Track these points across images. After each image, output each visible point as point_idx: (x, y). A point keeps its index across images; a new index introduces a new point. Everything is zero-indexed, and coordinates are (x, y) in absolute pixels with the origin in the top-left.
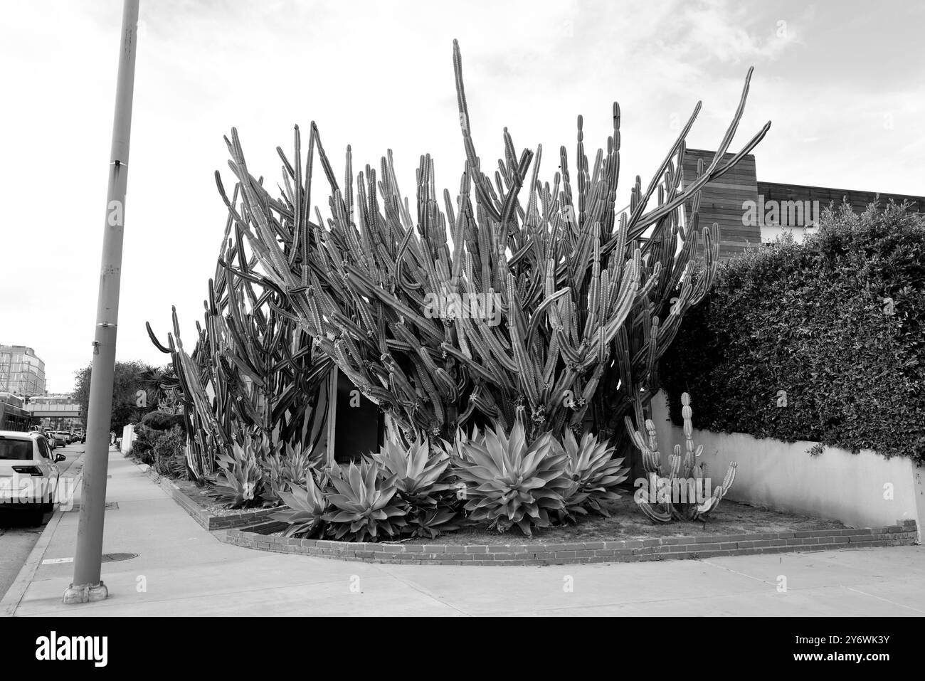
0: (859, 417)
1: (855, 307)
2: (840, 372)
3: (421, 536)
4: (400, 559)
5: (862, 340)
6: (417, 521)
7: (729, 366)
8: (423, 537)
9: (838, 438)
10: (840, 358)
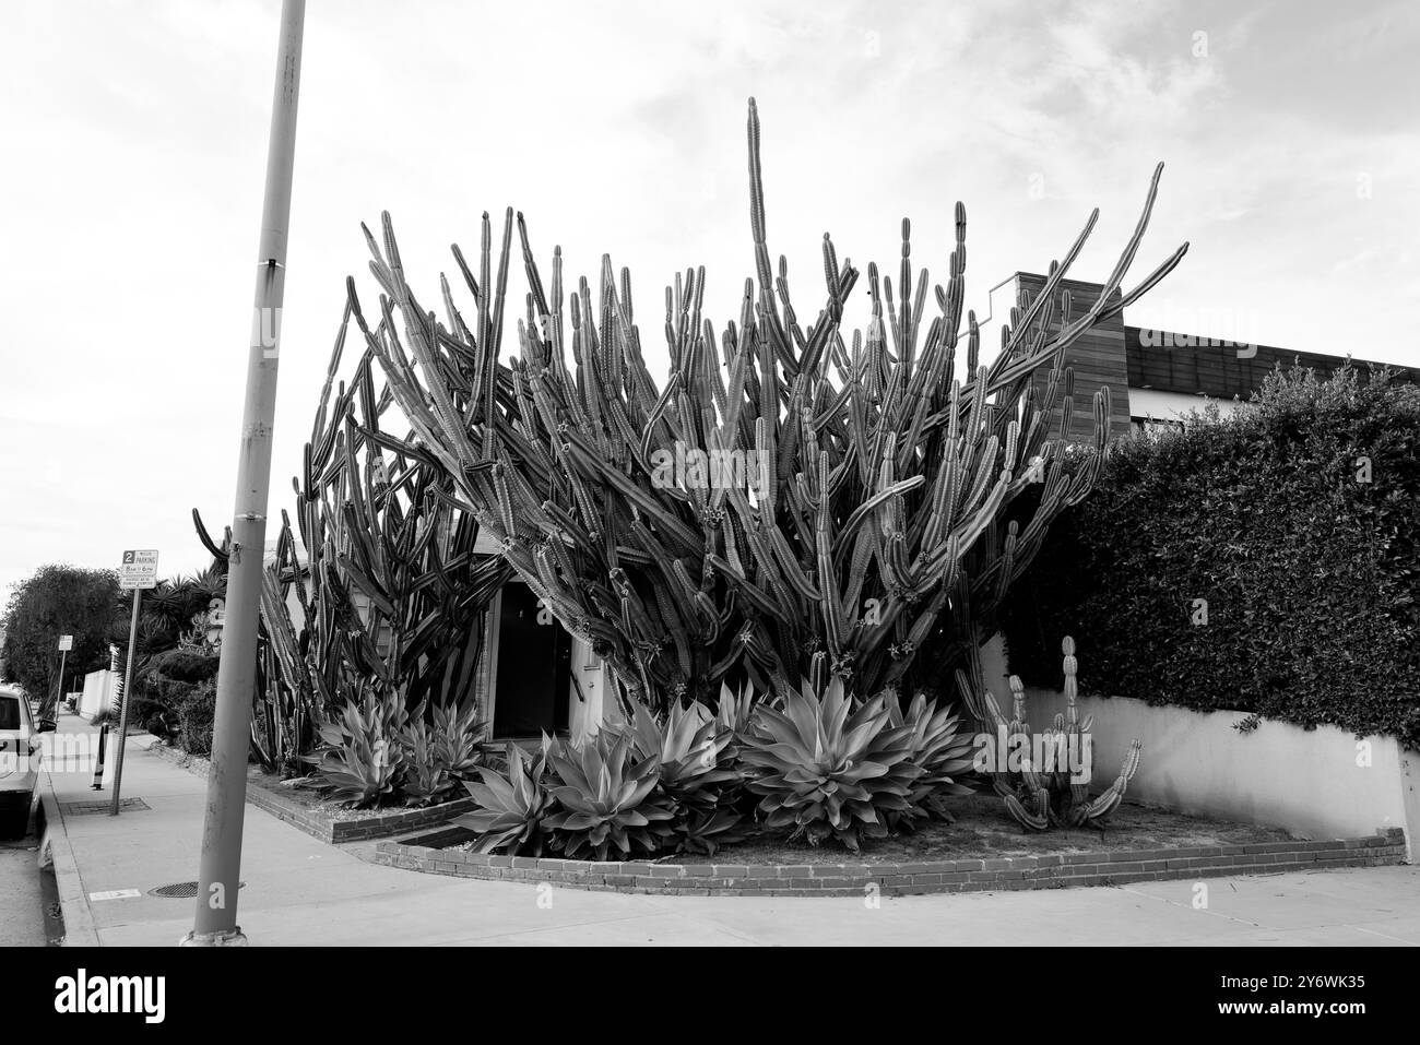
0: (1319, 677)
1: (1318, 518)
2: (1291, 610)
3: (690, 851)
4: (678, 887)
5: (1328, 565)
6: (684, 828)
7: (1110, 598)
8: (693, 853)
9: (1284, 707)
10: (1293, 590)
